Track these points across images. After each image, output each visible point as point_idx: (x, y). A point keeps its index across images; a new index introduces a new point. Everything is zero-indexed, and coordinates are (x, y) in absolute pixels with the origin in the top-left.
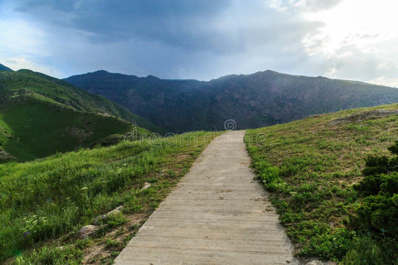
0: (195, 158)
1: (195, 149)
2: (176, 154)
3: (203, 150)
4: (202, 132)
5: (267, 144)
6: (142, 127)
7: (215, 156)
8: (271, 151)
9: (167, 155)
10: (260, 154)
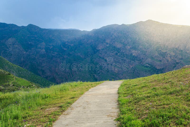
0: (64, 111)
1: (67, 100)
2: (46, 107)
3: (74, 102)
4: (79, 82)
5: (138, 95)
6: (22, 77)
7: (84, 108)
8: (139, 103)
9: (36, 108)
10: (129, 106)
